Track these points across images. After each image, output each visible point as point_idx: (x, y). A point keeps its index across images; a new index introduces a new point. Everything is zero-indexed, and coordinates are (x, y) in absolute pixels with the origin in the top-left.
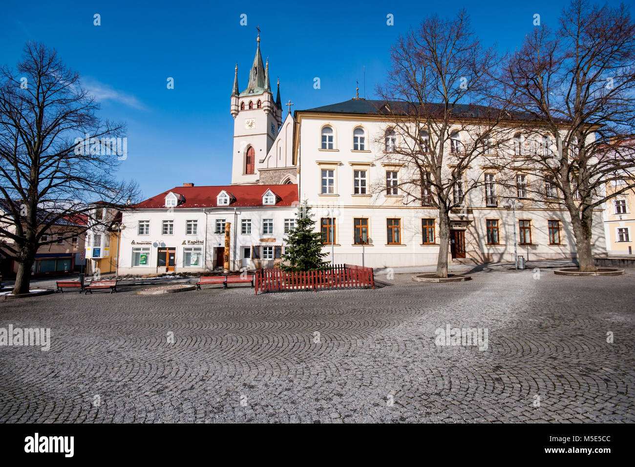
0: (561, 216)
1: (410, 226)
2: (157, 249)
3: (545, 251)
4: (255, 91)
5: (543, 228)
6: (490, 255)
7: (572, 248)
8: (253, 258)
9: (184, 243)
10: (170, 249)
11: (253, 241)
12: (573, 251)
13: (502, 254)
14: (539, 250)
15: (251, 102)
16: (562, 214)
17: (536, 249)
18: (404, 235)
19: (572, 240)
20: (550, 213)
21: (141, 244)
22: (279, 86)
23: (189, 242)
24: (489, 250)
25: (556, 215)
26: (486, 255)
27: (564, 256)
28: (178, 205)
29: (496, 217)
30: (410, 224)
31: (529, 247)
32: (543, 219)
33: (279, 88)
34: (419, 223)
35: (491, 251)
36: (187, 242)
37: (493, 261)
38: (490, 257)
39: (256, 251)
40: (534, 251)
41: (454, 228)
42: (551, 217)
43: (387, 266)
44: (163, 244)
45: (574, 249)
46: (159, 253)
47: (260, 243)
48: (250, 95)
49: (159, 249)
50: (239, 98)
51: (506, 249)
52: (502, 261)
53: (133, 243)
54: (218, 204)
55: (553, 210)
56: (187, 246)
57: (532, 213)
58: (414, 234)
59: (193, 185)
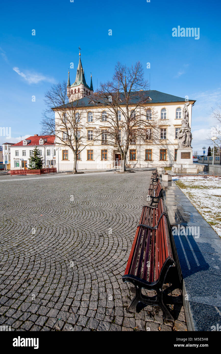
0: (166, 147)
1: (96, 153)
2: (21, 161)
3: (156, 163)
4: (77, 83)
5: (157, 153)
6: (130, 165)
7: (171, 162)
8: (51, 165)
9: (29, 159)
10: (25, 161)
11: (51, 158)
12: (171, 163)
13: (135, 164)
14: (154, 163)
15: (75, 90)
16: (167, 147)
17: (152, 162)
18: (95, 156)
19: (171, 158)
20: (161, 146)
21: (17, 159)
22: (91, 78)
24: (130, 162)
25: (164, 147)
26: (128, 165)
27: (166, 166)
28: (27, 145)
29: (135, 149)
30: (97, 152)
31: (149, 162)
32: (157, 149)
33: (91, 79)
34: (100, 152)
35: (131, 163)
37: (131, 167)
38: (130, 166)
39: (52, 162)
40: (151, 163)
41: (117, 153)
42: (161, 148)
43: (86, 168)
44: (23, 159)
45: (172, 162)
46: (22, 163)
47: (53, 159)
48: (75, 86)
49: (22, 161)
50: (70, 88)
51: (137, 162)
52: (135, 167)
53: (14, 159)
54: (40, 144)
55: (163, 145)
57: (152, 146)
58: (97, 156)
59: (37, 135)
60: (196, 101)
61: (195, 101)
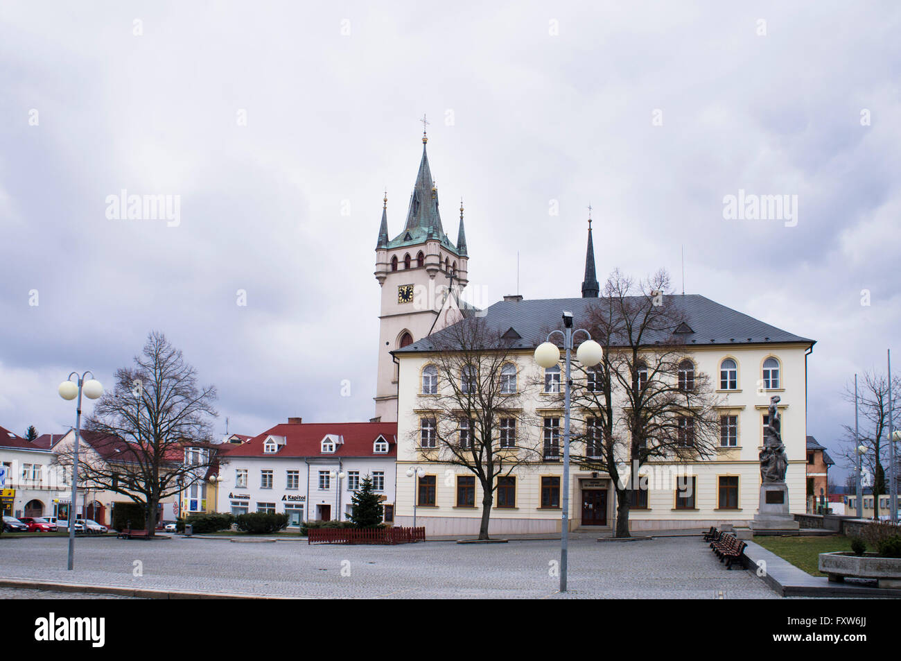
4: (413, 237)
9: (284, 498)
10: (270, 505)
14: (701, 516)
15: (408, 255)
21: (239, 497)
23: (289, 497)
28: (278, 451)
36: (287, 497)
41: (589, 487)
44: (264, 500)
46: (258, 508)
48: (406, 244)
50: (388, 251)
53: (231, 496)
54: (323, 451)
56: (287, 502)
59: (300, 420)
60: (816, 342)
61: (814, 343)
